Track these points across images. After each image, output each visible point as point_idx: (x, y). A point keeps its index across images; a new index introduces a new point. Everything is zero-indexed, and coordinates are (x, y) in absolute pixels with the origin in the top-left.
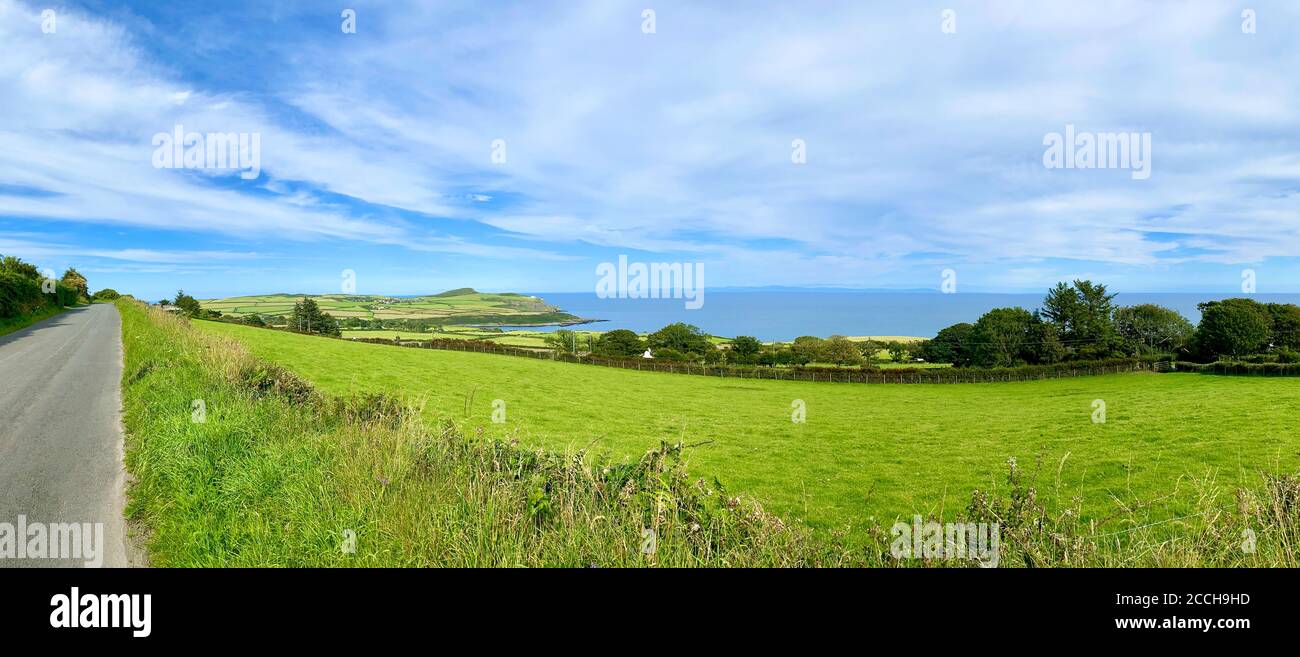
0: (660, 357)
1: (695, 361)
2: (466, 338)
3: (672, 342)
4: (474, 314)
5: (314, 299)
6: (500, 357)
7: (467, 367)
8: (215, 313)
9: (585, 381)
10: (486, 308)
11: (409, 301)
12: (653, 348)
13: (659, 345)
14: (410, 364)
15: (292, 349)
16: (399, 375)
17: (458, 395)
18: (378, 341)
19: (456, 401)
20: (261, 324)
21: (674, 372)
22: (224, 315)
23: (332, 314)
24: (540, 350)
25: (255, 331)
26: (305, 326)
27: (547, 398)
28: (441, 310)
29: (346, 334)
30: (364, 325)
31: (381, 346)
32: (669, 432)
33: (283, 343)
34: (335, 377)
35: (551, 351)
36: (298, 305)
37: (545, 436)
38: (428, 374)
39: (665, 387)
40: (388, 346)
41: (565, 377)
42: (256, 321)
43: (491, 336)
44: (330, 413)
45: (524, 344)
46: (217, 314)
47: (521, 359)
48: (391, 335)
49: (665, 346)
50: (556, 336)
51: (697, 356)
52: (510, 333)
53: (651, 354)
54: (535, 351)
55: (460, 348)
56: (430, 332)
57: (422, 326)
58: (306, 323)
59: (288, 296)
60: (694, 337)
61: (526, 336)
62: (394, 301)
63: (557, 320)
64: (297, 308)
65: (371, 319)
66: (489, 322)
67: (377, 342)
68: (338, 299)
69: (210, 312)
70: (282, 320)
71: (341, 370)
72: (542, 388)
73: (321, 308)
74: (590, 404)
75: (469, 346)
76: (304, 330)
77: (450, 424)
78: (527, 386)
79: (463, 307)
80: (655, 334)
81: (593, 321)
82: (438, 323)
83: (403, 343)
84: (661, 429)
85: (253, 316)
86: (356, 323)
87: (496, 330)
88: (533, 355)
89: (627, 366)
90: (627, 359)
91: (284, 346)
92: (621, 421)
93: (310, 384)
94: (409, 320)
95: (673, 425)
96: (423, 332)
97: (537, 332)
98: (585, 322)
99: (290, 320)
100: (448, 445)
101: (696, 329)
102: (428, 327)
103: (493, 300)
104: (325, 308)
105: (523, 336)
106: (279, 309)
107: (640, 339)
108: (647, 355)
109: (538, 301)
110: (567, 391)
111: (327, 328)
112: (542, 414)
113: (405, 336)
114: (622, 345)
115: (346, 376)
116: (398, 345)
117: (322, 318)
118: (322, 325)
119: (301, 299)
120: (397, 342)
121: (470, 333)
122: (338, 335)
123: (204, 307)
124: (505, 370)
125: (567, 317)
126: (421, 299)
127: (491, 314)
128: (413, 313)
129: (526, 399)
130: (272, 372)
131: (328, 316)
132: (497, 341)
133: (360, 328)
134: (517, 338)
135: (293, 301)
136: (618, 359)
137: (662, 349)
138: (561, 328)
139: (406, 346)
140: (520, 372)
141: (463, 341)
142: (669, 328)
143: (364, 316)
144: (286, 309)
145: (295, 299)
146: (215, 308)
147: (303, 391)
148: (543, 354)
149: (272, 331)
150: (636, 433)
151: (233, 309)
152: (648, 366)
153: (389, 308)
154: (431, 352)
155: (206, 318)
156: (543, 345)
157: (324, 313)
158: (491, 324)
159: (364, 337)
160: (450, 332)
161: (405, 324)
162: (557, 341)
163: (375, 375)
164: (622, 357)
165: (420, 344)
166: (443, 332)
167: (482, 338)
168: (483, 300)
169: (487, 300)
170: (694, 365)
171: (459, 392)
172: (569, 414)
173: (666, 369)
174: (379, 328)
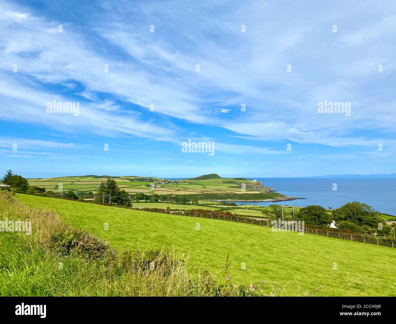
0: (342, 227)
1: (369, 233)
2: (213, 209)
3: (350, 217)
4: (219, 192)
5: (115, 180)
6: (235, 224)
7: (214, 231)
8: (40, 189)
9: (291, 243)
10: (226, 189)
11: (176, 182)
12: (337, 220)
13: (340, 219)
14: (176, 227)
15: (96, 217)
16: (168, 235)
17: (208, 250)
18: (156, 210)
19: (206, 254)
20: (75, 198)
21: (354, 240)
22: (47, 190)
23: (126, 190)
24: (260, 219)
25: (70, 203)
26: (107, 199)
27: (266, 254)
28: (196, 190)
29: (135, 205)
30: (147, 198)
31: (158, 214)
32: (356, 288)
33: (90, 212)
34: (125, 237)
35: (267, 220)
36: (103, 184)
37: (267, 281)
38: (189, 235)
39: (348, 251)
40: (162, 214)
41: (278, 239)
42: (71, 196)
43: (228, 209)
44: (120, 265)
45: (251, 215)
46: (43, 190)
47: (248, 225)
48: (163, 206)
49: (345, 219)
50: (270, 209)
51: (370, 229)
52: (241, 207)
53: (335, 225)
54: (257, 219)
55: (209, 217)
56: (190, 204)
57: (184, 200)
58: (108, 197)
59: (96, 177)
60: (367, 213)
61: (250, 209)
62: (167, 182)
63: (270, 198)
64: (102, 186)
65: (152, 195)
66: (227, 198)
67: (155, 212)
68: (131, 180)
69: (37, 189)
70: (91, 195)
71: (129, 232)
72: (263, 247)
73: (120, 186)
74: (297, 260)
75: (215, 216)
76: (106, 202)
77: (206, 273)
78: (253, 245)
79: (211, 188)
80: (338, 210)
81: (295, 199)
82: (195, 198)
83: (171, 212)
84: (349, 284)
85: (70, 192)
86: (142, 197)
87: (233, 204)
88: (256, 223)
89: (320, 233)
90: (320, 228)
91: (91, 215)
92: (320, 275)
93: (106, 243)
94: (177, 195)
95: (359, 282)
96: (185, 204)
97: (258, 206)
98: (290, 200)
99: (96, 195)
100: (205, 288)
101: (368, 207)
102: (188, 201)
103: (230, 182)
104: (121, 186)
105: (249, 209)
106: (90, 186)
107: (328, 213)
108: (333, 226)
109: (258, 183)
110: (280, 250)
111: (122, 201)
112: (264, 265)
113: (173, 207)
114: (315, 217)
115: (134, 236)
116: (168, 213)
117: (119, 194)
118: (119, 199)
119: (105, 180)
120: (168, 211)
121: (215, 206)
122: (129, 206)
123: (31, 184)
124: (239, 233)
125: (278, 195)
126: (184, 181)
127: (229, 192)
128: (179, 190)
129: (253, 255)
130: (77, 235)
131: (123, 192)
132: (233, 212)
133: (144, 201)
134: (245, 210)
135: (99, 182)
136: (313, 228)
137: (343, 222)
138: (273, 204)
139: (174, 214)
140: (248, 235)
141: (211, 211)
142: (347, 206)
143: (146, 192)
144: (94, 187)
145: (100, 180)
146: (40, 185)
147: (101, 249)
148: (262, 222)
149: (83, 203)
150: (332, 286)
151: (54, 187)
152: (334, 234)
153: (163, 187)
154: (190, 219)
155: (32, 193)
156: (262, 215)
157: (121, 190)
158: (229, 200)
159: (147, 207)
160: (202, 205)
161: (173, 198)
162: (271, 213)
163: (153, 235)
164: (316, 226)
165: (183, 212)
166: (198, 205)
167: (223, 209)
168: (224, 182)
169: (227, 183)
170: (369, 236)
171: (209, 248)
172: (283, 267)
173: (347, 238)
174: (157, 201)
